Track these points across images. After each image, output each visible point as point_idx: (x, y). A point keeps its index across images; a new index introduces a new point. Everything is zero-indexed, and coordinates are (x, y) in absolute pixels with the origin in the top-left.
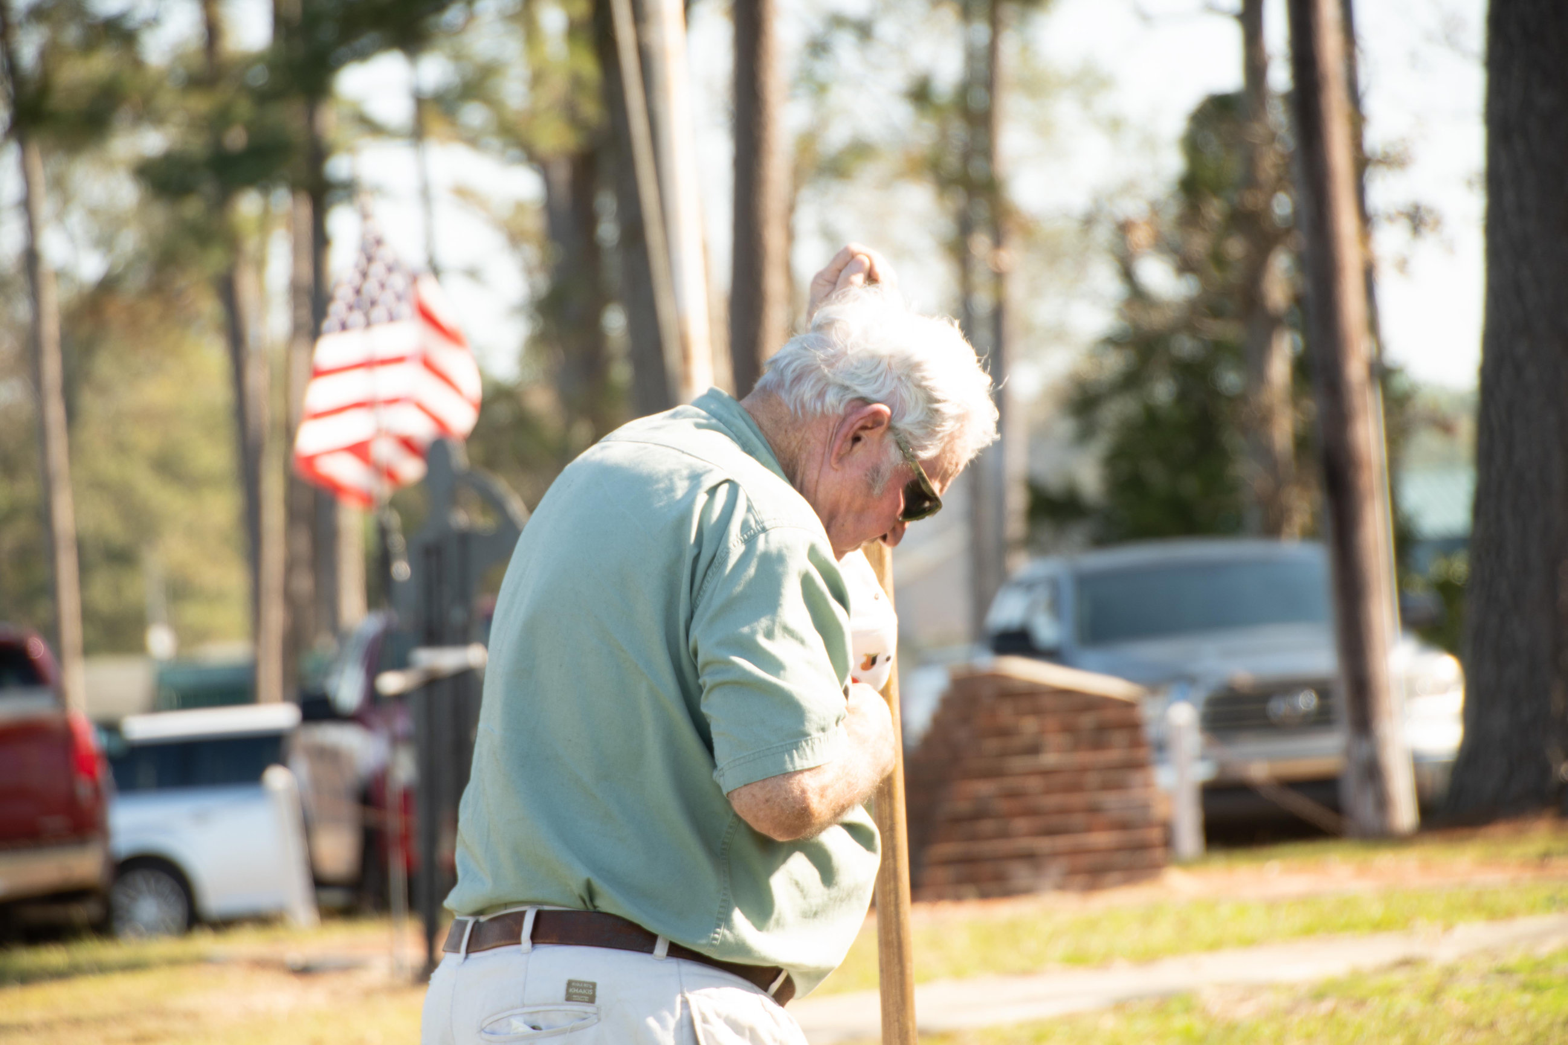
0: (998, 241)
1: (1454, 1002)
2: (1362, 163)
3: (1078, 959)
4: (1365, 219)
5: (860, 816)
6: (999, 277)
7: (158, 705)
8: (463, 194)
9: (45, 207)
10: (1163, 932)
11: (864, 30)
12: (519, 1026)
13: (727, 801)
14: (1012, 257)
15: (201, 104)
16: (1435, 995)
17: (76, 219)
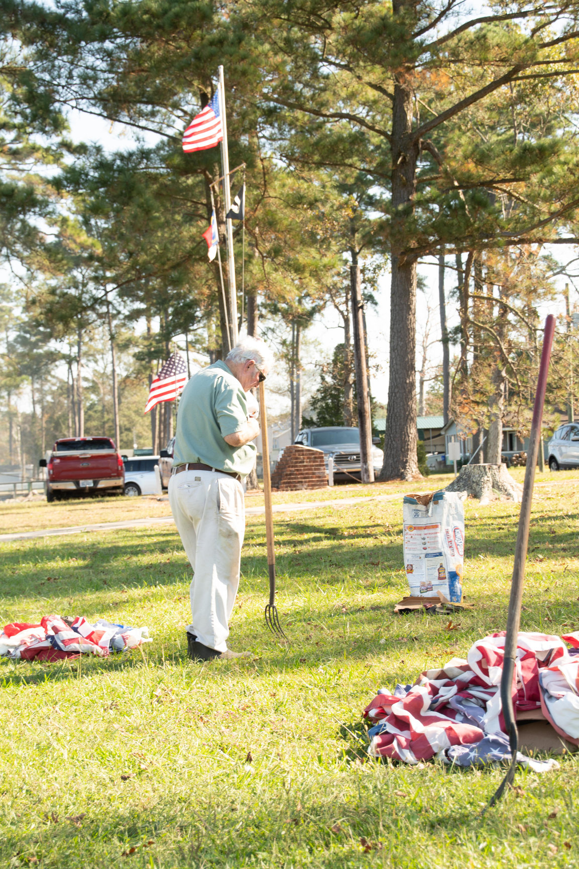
0: (298, 370)
1: (379, 506)
2: (367, 357)
3: (309, 500)
4: (368, 367)
5: (251, 443)
6: (298, 376)
7: (134, 455)
8: (195, 360)
9: (116, 363)
10: (326, 496)
11: (273, 331)
12: (186, 486)
13: (223, 439)
14: (300, 372)
15: (146, 343)
16: (376, 506)
17: (122, 365)
